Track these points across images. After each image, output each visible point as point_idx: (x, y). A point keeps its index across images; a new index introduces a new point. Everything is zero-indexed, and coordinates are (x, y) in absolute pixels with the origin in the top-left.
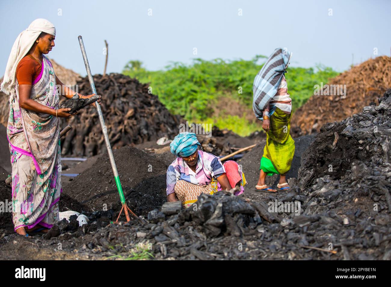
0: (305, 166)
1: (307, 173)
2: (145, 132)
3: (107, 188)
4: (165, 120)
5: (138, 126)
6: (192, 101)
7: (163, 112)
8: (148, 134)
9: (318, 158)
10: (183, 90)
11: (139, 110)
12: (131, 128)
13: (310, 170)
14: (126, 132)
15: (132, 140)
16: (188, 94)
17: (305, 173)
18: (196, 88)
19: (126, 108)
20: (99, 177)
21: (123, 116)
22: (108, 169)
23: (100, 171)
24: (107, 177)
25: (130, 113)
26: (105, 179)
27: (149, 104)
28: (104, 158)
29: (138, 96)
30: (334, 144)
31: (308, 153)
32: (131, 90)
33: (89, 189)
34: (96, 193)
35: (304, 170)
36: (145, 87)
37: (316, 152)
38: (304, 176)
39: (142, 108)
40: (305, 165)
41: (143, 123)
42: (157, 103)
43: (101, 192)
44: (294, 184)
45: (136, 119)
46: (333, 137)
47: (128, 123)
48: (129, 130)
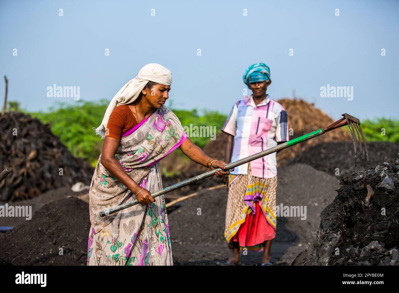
0: (331, 228)
1: (333, 236)
2: (48, 175)
3: (51, 250)
4: (69, 163)
5: (41, 169)
6: (78, 142)
7: (66, 155)
8: (52, 178)
9: (346, 217)
10: (69, 131)
11: (42, 152)
12: (34, 171)
13: (336, 233)
14: (28, 176)
15: (34, 184)
16: (75, 135)
17: (330, 237)
18: (82, 129)
19: (28, 149)
20: (39, 236)
21: (25, 159)
22: (49, 226)
23: (40, 229)
24: (50, 237)
25: (32, 154)
26: (48, 239)
27: (51, 146)
28: (44, 212)
29: (40, 136)
30: (367, 199)
31: (332, 212)
32: (33, 130)
33: (29, 251)
34: (38, 257)
35: (329, 232)
36: (47, 128)
37: (343, 210)
38: (329, 241)
39: (44, 149)
40: (331, 226)
41: (46, 166)
42: (60, 145)
43: (44, 255)
44: (314, 250)
45: (39, 161)
46: (365, 190)
47: (31, 166)
48: (32, 174)
